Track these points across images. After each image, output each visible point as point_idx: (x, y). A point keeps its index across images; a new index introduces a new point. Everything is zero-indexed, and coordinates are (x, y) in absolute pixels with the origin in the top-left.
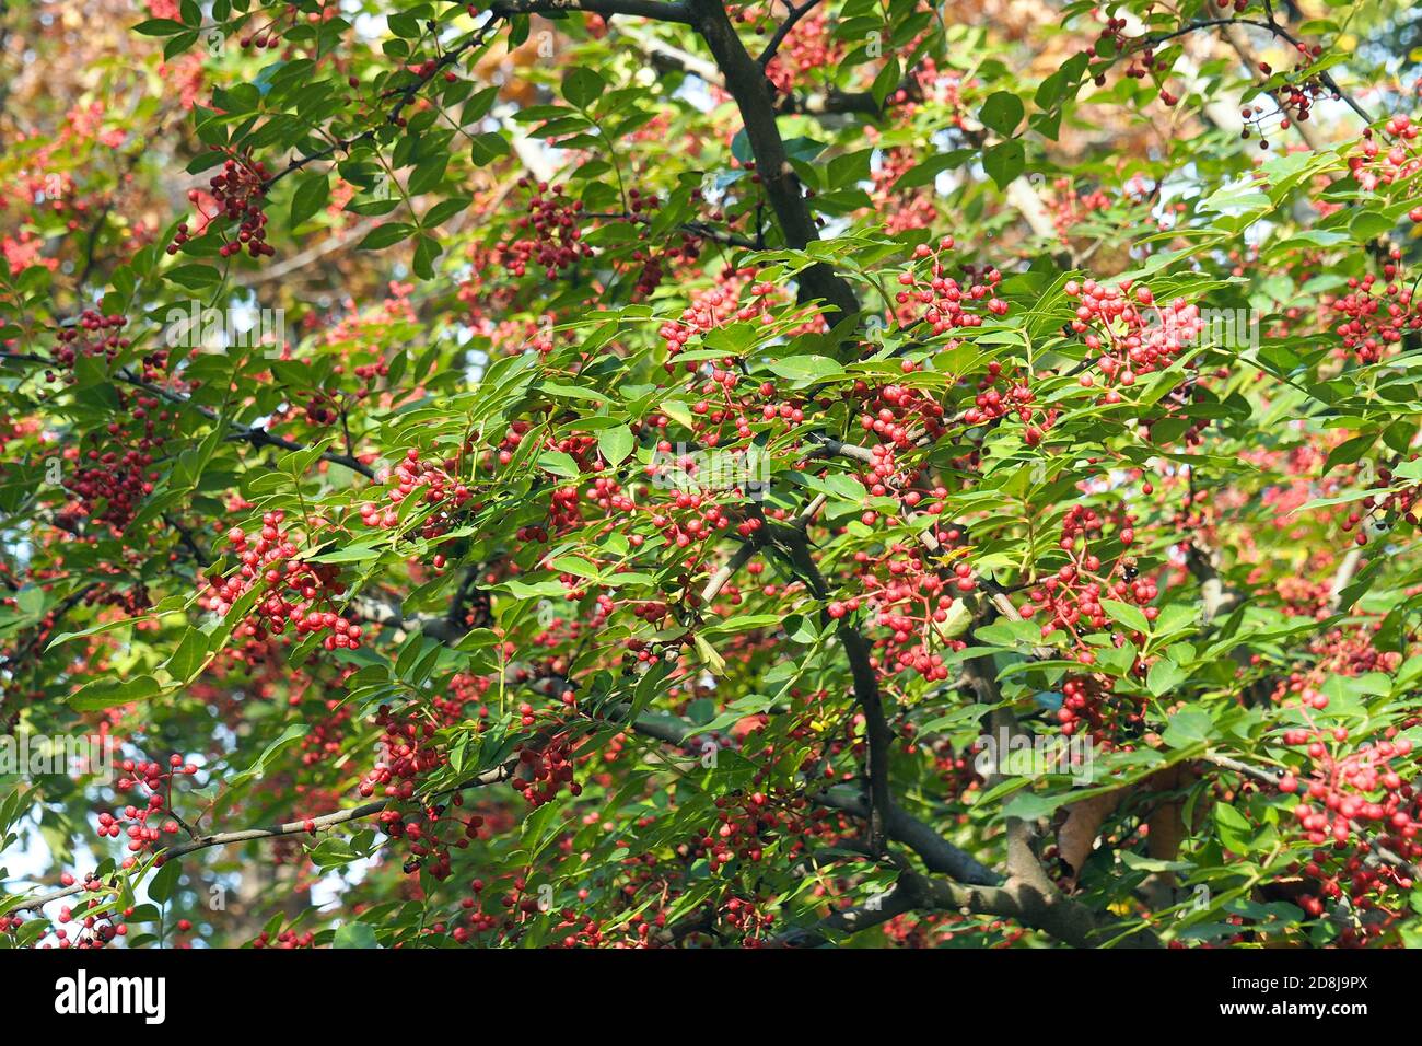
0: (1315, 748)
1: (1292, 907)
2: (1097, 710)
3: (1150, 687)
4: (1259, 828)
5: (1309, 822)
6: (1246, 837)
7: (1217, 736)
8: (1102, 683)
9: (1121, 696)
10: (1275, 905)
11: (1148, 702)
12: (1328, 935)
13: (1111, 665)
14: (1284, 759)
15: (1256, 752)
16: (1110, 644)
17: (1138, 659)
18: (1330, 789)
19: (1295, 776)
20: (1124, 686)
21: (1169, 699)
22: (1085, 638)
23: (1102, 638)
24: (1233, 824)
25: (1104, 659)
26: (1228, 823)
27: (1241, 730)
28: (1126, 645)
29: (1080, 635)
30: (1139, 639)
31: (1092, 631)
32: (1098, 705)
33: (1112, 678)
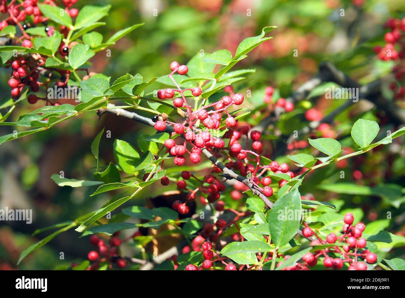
0: (178, 101)
1: (171, 210)
2: (36, 79)
3: (71, 64)
4: (144, 155)
5: (173, 150)
6: (136, 162)
7: (110, 94)
8: (38, 61)
9: (51, 69)
10: (159, 210)
11: (69, 73)
12: (195, 228)
13: (43, 48)
14: (159, 109)
15: (140, 105)
16: (44, 34)
17: (62, 44)
18: (188, 129)
19: (164, 120)
20: (54, 62)
21: (84, 70)
22: (30, 31)
23: (39, 30)
24: (127, 154)
25: (38, 43)
26: (123, 152)
27: (128, 89)
28: (55, 35)
29: (25, 29)
30: (65, 31)
31: (33, 26)
32: (36, 75)
33: (45, 57)
